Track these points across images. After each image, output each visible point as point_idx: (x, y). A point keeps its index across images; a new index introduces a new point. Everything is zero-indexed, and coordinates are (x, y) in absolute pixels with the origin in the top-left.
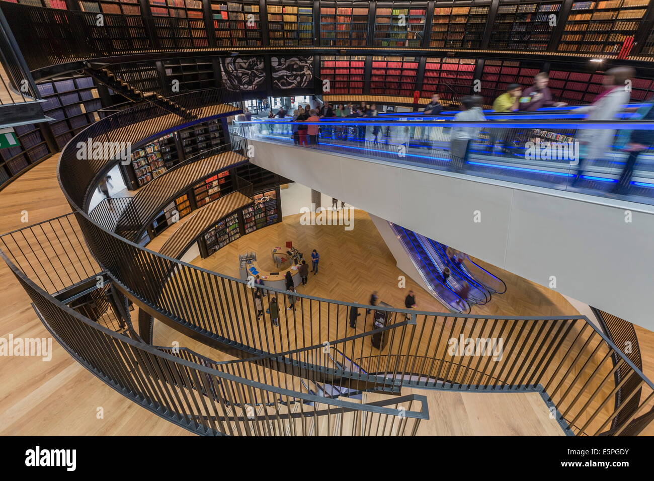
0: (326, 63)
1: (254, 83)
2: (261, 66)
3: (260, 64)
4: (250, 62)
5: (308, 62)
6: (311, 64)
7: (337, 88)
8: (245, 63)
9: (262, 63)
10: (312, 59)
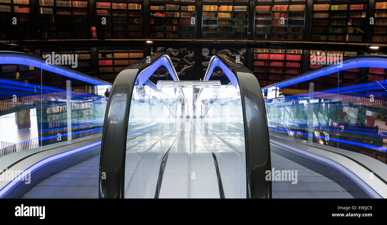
0: (259, 55)
1: (182, 70)
2: (191, 55)
3: (191, 53)
4: (181, 51)
5: (240, 53)
6: (243, 55)
7: (270, 80)
8: (176, 52)
9: (193, 53)
10: (245, 51)
